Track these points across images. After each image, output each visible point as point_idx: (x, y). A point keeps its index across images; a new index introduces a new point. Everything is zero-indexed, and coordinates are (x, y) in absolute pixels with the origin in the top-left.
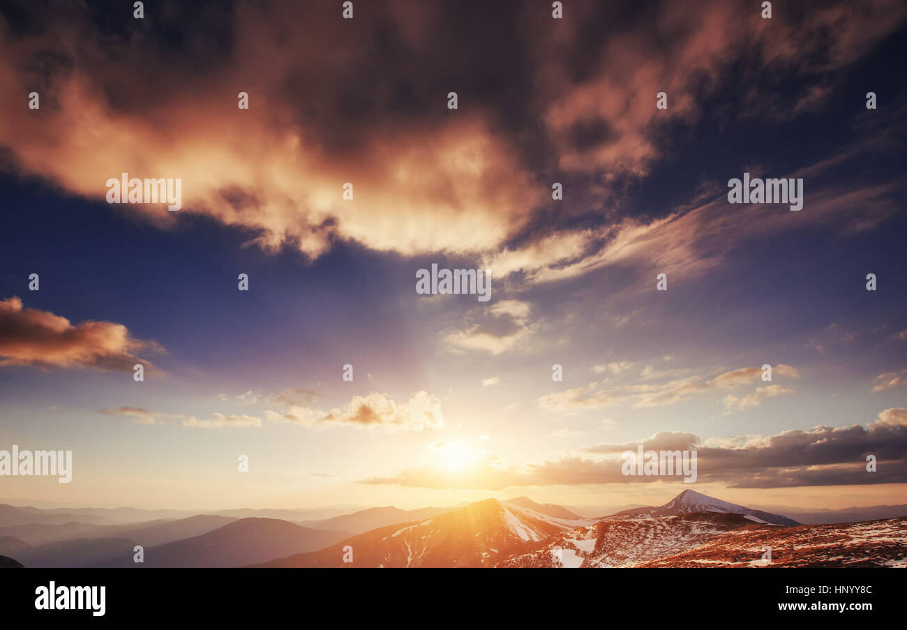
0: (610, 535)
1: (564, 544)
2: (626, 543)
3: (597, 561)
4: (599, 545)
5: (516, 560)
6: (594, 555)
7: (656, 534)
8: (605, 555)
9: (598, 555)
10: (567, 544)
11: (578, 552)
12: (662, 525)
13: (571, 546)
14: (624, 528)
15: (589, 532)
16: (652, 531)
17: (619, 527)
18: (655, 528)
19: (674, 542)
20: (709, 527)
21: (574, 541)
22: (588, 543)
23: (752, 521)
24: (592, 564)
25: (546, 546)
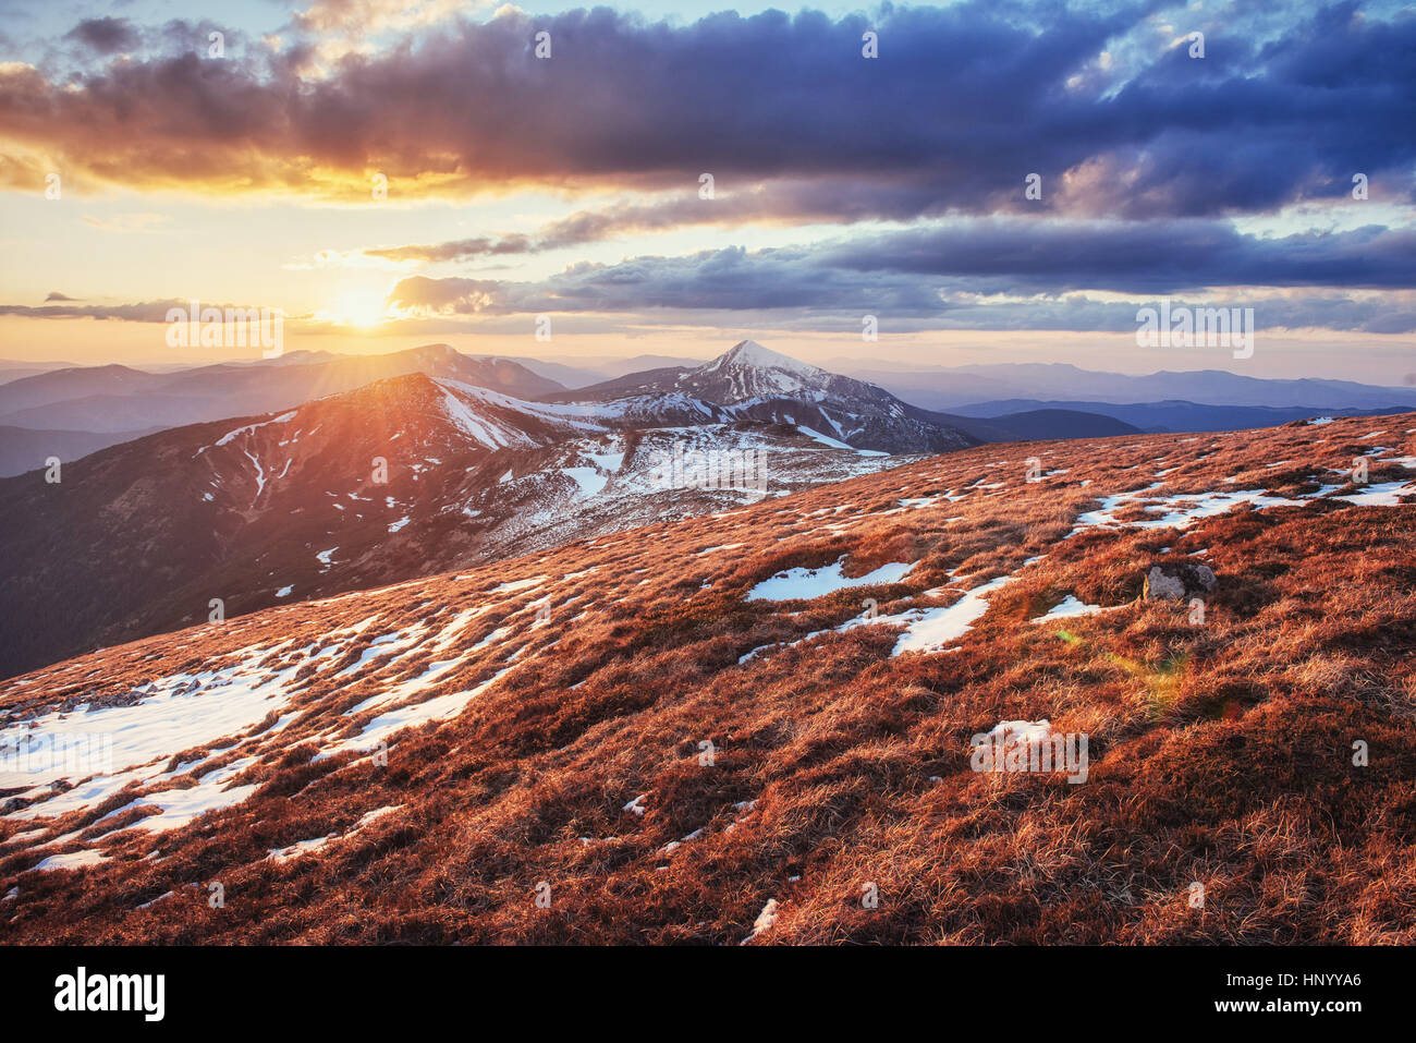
0: (641, 449)
1: (580, 461)
3: (626, 482)
4: (627, 461)
6: (620, 473)
7: (698, 448)
8: (636, 474)
9: (626, 473)
10: (585, 461)
11: (599, 471)
12: (707, 436)
13: (591, 463)
14: (660, 440)
15: (613, 444)
16: (694, 443)
17: (655, 439)
18: (699, 440)
20: (759, 440)
21: (593, 456)
22: (613, 459)
23: (804, 434)
24: (620, 485)
25: (553, 463)
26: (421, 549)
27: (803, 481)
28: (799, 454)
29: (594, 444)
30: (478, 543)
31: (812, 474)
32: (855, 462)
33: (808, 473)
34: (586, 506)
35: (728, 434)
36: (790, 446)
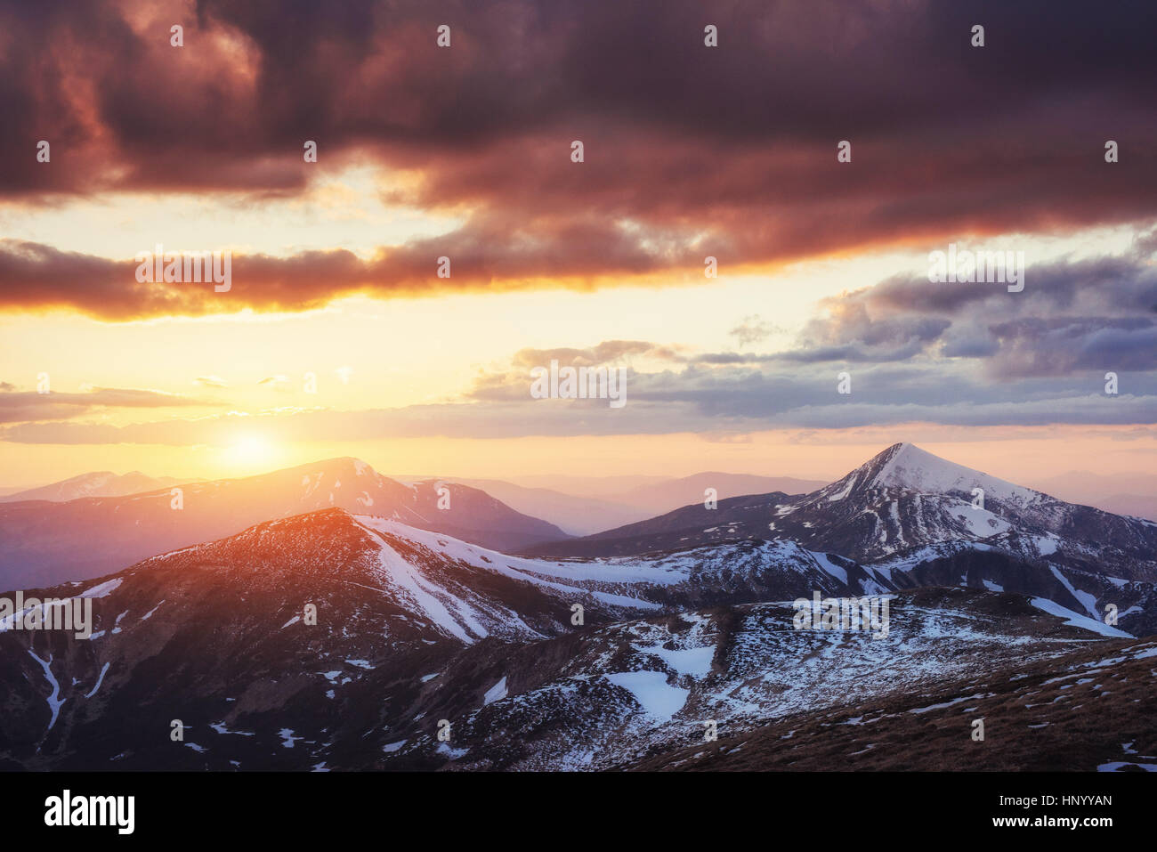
0: (747, 639)
1: (638, 661)
2: (782, 656)
3: (723, 696)
4: (721, 660)
6: (711, 682)
8: (738, 683)
9: (722, 682)
10: (645, 660)
11: (672, 678)
13: (656, 664)
14: (779, 623)
15: (694, 630)
17: (769, 620)
19: (886, 654)
20: (960, 622)
21: (659, 651)
22: (696, 659)
23: (1044, 612)
24: (712, 703)
25: (588, 664)
28: (1042, 648)
29: (657, 631)
34: (656, 739)
35: (901, 612)
36: (1021, 634)
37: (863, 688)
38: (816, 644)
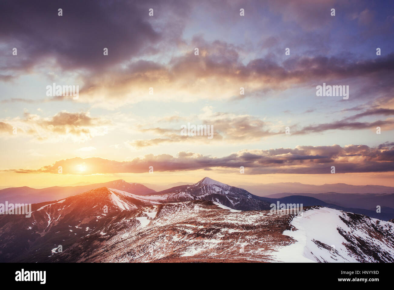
0: (163, 210)
1: (143, 215)
2: (168, 214)
3: (156, 222)
4: (157, 215)
5: (120, 223)
6: (155, 219)
7: (181, 210)
8: (160, 219)
9: (157, 219)
10: (144, 215)
11: (148, 218)
12: (184, 206)
13: (146, 215)
14: (169, 207)
15: (154, 209)
16: (180, 208)
17: (167, 207)
18: (181, 207)
19: (187, 213)
20: (200, 207)
21: (147, 213)
22: (153, 214)
23: (215, 204)
24: (153, 223)
25: (134, 215)
26: (82, 248)
27: (209, 222)
28: (211, 212)
29: (149, 208)
30: (102, 245)
31: (212, 220)
32: (227, 215)
33: (212, 219)
34: (141, 231)
35: (191, 205)
36: (210, 209)
37: (180, 220)
38: (175, 211)
